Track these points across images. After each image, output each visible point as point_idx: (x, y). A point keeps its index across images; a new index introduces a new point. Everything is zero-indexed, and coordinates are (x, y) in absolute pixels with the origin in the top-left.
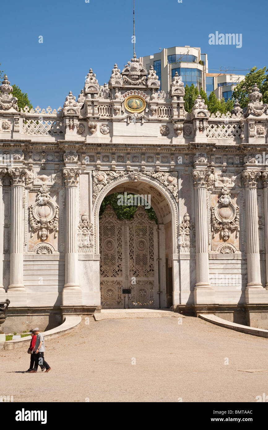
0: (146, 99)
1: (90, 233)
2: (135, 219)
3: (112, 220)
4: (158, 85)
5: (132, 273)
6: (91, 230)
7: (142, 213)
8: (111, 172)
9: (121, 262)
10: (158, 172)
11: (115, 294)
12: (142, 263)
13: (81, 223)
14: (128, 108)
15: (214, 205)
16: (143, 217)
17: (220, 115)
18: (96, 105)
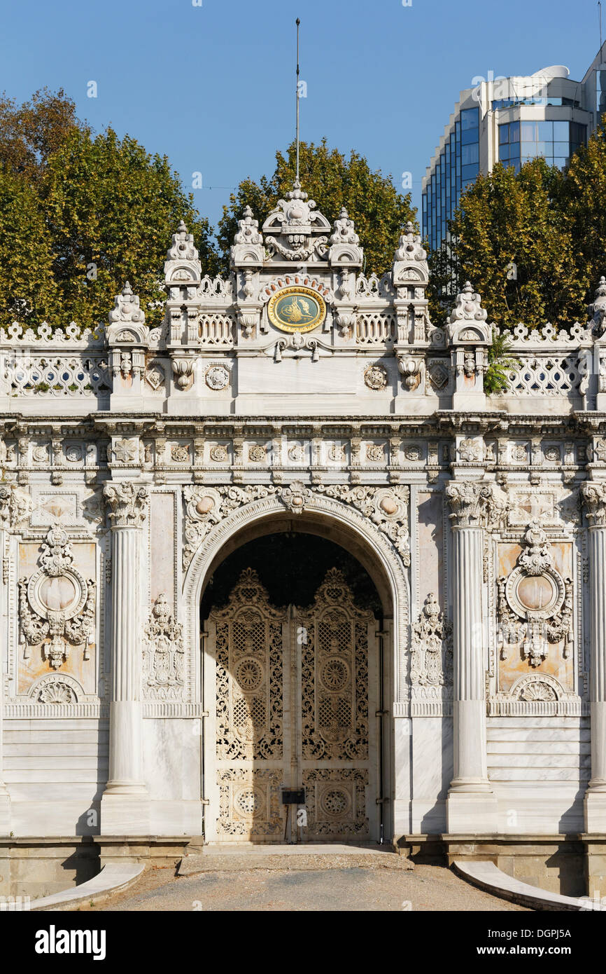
0: (326, 297)
1: (175, 648)
2: (320, 604)
3: (257, 607)
4: (356, 260)
5: (309, 747)
6: (177, 641)
7: (338, 588)
8: (234, 488)
9: (280, 719)
10: (356, 485)
11: (264, 804)
12: (334, 723)
13: (153, 622)
14: (279, 321)
15: (505, 571)
16: (340, 599)
17: (525, 332)
18: (193, 317)
